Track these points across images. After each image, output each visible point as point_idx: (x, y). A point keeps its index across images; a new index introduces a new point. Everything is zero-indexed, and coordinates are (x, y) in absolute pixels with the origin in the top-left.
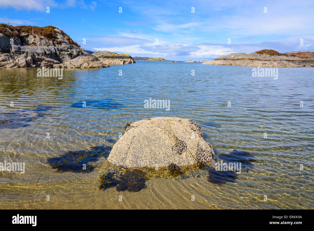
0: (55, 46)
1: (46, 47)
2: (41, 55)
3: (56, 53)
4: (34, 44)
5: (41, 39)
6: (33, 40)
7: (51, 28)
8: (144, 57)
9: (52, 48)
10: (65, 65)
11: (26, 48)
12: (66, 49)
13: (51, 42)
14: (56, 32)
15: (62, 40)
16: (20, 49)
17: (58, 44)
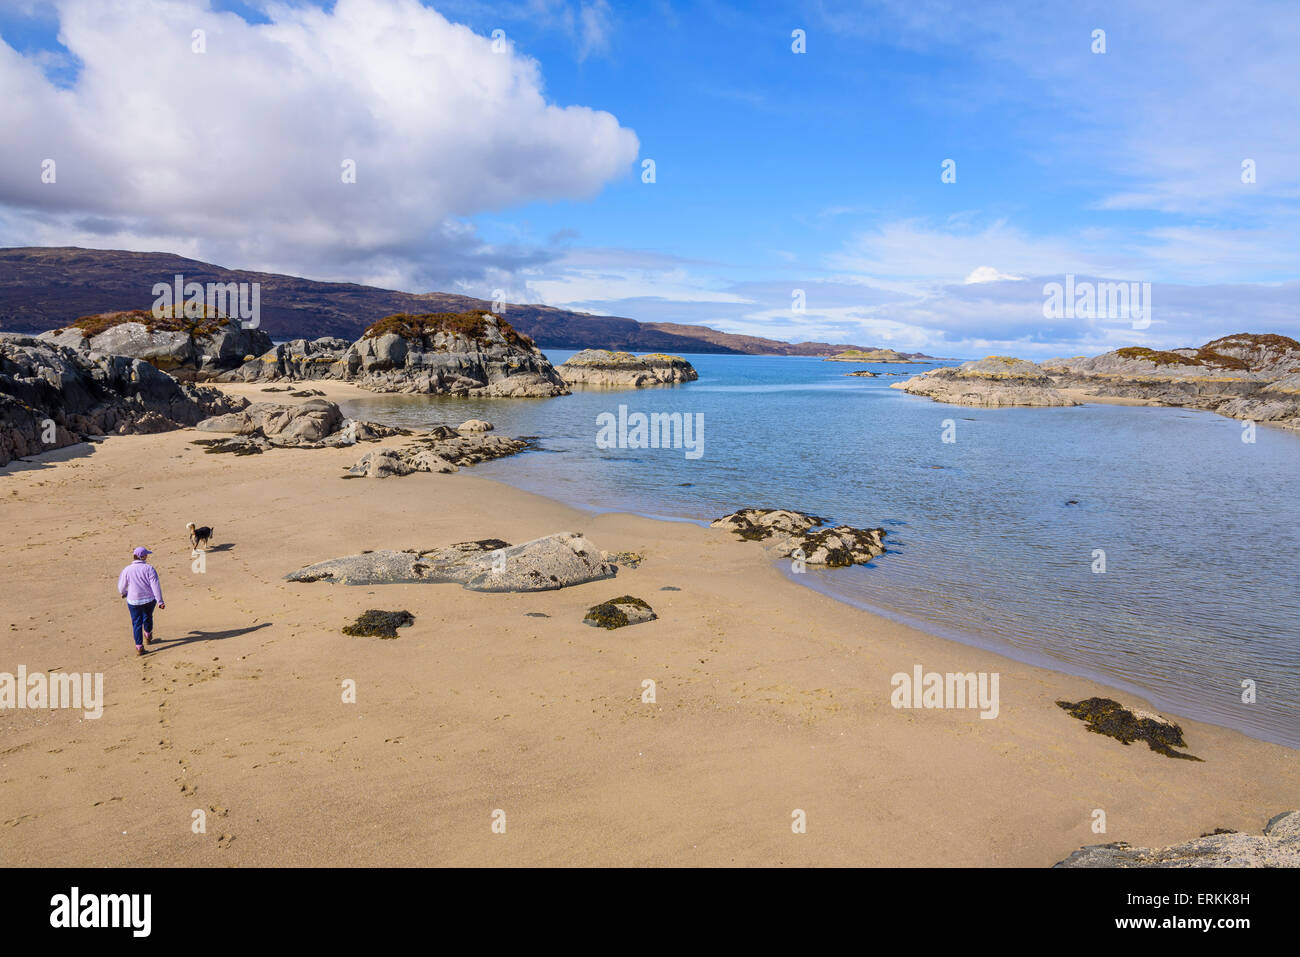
0: (480, 351)
1: (463, 355)
2: (452, 371)
3: (479, 366)
4: (444, 347)
5: (457, 338)
6: (443, 340)
7: (476, 316)
8: (842, 346)
9: (474, 355)
10: (488, 390)
11: (432, 358)
12: (500, 356)
13: (473, 343)
14: (486, 323)
15: (495, 339)
16: (420, 358)
17: (486, 347)
